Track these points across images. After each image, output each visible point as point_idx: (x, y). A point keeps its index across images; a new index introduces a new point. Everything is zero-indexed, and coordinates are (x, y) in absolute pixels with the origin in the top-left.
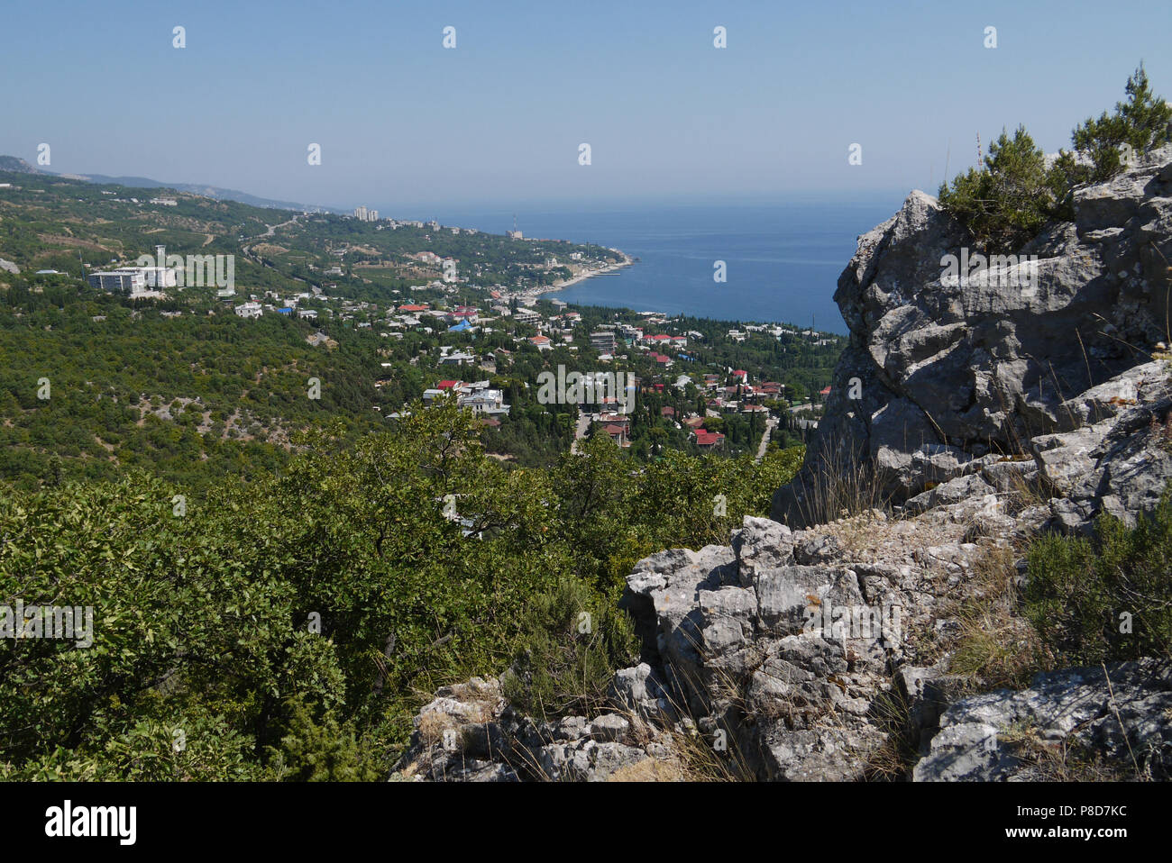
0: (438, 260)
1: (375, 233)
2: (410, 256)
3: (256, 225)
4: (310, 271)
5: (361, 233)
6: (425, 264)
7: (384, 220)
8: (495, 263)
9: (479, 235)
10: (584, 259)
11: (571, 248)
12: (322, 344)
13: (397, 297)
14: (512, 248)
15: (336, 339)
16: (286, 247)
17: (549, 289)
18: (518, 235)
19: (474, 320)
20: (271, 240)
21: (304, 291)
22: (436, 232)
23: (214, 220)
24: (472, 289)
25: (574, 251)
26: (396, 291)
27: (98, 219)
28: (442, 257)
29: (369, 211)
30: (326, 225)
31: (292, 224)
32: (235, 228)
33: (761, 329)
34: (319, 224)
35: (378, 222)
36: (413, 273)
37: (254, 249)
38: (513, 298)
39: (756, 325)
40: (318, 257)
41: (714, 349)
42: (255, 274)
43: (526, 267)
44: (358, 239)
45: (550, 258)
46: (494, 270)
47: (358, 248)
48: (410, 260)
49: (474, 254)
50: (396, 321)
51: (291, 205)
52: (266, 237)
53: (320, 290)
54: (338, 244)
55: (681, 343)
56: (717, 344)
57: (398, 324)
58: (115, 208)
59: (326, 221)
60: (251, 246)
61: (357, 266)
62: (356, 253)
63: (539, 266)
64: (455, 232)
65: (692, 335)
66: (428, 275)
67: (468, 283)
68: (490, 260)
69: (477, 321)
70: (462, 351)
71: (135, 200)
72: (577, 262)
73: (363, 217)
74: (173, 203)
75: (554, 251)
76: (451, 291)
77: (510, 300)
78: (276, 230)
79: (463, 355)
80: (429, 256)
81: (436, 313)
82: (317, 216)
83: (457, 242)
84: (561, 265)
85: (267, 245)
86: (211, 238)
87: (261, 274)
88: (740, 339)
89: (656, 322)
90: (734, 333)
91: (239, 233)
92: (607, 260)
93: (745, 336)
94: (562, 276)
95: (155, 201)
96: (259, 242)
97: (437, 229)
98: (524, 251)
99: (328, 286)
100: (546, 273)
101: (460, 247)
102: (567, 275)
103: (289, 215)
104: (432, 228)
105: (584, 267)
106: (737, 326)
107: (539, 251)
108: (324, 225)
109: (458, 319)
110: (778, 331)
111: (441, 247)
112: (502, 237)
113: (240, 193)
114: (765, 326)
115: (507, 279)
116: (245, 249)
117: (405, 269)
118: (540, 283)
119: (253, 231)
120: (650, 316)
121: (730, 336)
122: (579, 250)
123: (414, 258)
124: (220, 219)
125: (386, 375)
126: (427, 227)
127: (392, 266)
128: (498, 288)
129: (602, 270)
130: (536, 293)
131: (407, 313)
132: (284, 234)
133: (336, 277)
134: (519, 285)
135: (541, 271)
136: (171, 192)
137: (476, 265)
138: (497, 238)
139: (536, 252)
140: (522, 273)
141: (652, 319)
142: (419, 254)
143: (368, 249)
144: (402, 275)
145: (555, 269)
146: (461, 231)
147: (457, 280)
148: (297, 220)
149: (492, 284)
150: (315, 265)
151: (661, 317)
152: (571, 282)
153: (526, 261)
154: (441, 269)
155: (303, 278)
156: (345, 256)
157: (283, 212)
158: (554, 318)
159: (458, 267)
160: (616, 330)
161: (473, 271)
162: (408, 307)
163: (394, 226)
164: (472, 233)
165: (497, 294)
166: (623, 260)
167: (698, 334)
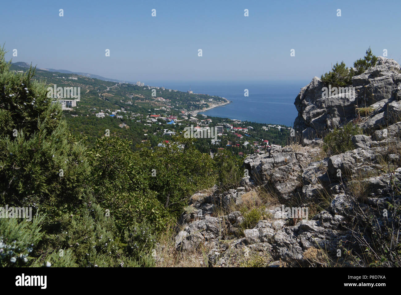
0: (164, 100)
1: (143, 90)
3: (103, 87)
4: (121, 102)
5: (138, 90)
6: (159, 101)
8: (183, 101)
9: (178, 92)
10: (213, 101)
11: (209, 97)
12: (124, 127)
13: (150, 112)
14: (189, 97)
15: (129, 126)
16: (113, 94)
17: (201, 111)
18: (191, 92)
19: (175, 121)
20: (108, 92)
21: (119, 109)
22: (163, 91)
23: (89, 85)
24: (175, 110)
25: (210, 98)
26: (150, 110)
28: (165, 99)
29: (141, 83)
30: (127, 87)
31: (115, 87)
32: (96, 88)
33: (273, 126)
34: (124, 87)
35: (144, 87)
36: (155, 104)
37: (102, 95)
38: (189, 113)
39: (272, 125)
40: (123, 98)
41: (257, 133)
42: (103, 103)
43: (193, 103)
44: (137, 92)
45: (202, 100)
46: (183, 104)
47: (137, 95)
48: (155, 100)
49: (176, 98)
50: (149, 120)
51: (115, 80)
52: (106, 91)
53: (124, 109)
54: (131, 94)
55: (246, 130)
56: (258, 131)
57: (150, 121)
58: (57, 80)
59: (126, 86)
60: (101, 94)
61: (137, 101)
62: (136, 97)
63: (198, 103)
64: (170, 91)
65: (250, 128)
66: (160, 105)
67: (174, 108)
68: (181, 100)
69: (177, 121)
70: (171, 131)
71: (64, 78)
72: (211, 102)
73: (139, 84)
74: (76, 79)
76: (168, 110)
77: (188, 114)
78: (110, 89)
79: (172, 132)
80: (161, 99)
81: (163, 118)
82: (124, 84)
83: (171, 94)
84: (205, 103)
85: (107, 94)
86: (88, 91)
87: (105, 103)
88: (266, 130)
89: (238, 123)
90: (264, 128)
91: (97, 89)
92: (221, 102)
93: (268, 129)
94: (205, 107)
95: (70, 78)
96: (104, 93)
97: (164, 89)
98: (193, 98)
99: (127, 108)
101: (171, 96)
102: (207, 106)
103: (114, 84)
104: (162, 89)
105: (213, 104)
106: (265, 125)
108: (126, 87)
109: (170, 120)
110: (280, 127)
111: (165, 96)
112: (186, 93)
113: (99, 76)
114: (275, 125)
115: (187, 107)
116: (100, 95)
117: (153, 103)
118: (198, 109)
119: (102, 89)
120: (235, 121)
121: (263, 129)
122: (212, 98)
123: (156, 99)
124: (91, 85)
125: (145, 138)
128: (184, 110)
129: (220, 105)
130: (197, 112)
131: (153, 118)
132: (113, 90)
133: (129, 105)
134: (191, 109)
135: (199, 105)
136: (76, 75)
137: (177, 102)
138: (184, 93)
139: (197, 98)
140: (192, 105)
141: (236, 122)
142: (158, 98)
143: (140, 96)
144: (152, 105)
145: (203, 104)
146: (172, 90)
147: (170, 107)
148: (117, 85)
149: (182, 109)
150: (123, 101)
151: (239, 121)
152: (209, 109)
153: (194, 101)
154: (165, 103)
155: (118, 105)
156: (133, 98)
157: (113, 82)
158: (203, 121)
159: (171, 102)
160: (224, 125)
161: (175, 104)
162: (154, 116)
163: (149, 88)
164: (176, 91)
165: (183, 112)
166: (227, 102)
167: (252, 127)
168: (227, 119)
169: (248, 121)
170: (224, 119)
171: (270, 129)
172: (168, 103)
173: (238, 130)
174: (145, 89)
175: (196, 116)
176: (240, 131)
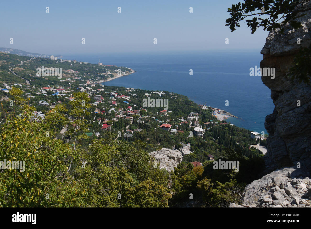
0: (74, 72)
1: (55, 64)
3: (18, 61)
6: (69, 73)
7: (60, 59)
8: (91, 72)
9: (88, 64)
11: (116, 68)
14: (97, 68)
16: (24, 68)
17: (106, 80)
18: (101, 64)
19: (64, 92)
22: (75, 63)
23: (3, 60)
26: (52, 82)
29: (54, 56)
30: (41, 61)
31: (29, 61)
32: (10, 62)
34: (38, 61)
35: (57, 60)
41: (138, 100)
43: (100, 74)
45: (108, 71)
46: (90, 75)
49: (85, 70)
52: (20, 65)
55: (128, 98)
56: (139, 98)
60: (12, 68)
64: (81, 63)
65: (134, 95)
66: (68, 77)
67: (80, 79)
68: (89, 72)
69: (65, 92)
70: (46, 102)
72: (117, 72)
73: (52, 58)
75: (111, 69)
80: (71, 71)
82: (38, 58)
83: (80, 66)
84: (111, 73)
85: (18, 68)
86: (0, 66)
88: (148, 96)
90: (147, 94)
92: (126, 72)
93: (150, 95)
94: (111, 77)
97: (75, 62)
98: (101, 69)
100: (106, 76)
101: (80, 68)
102: (112, 76)
103: (29, 58)
105: (118, 74)
106: (149, 92)
107: (105, 69)
108: (40, 61)
110: (160, 94)
111: (75, 68)
115: (93, 78)
116: (10, 69)
119: (16, 63)
124: (6, 60)
126: (72, 62)
129: (124, 75)
130: (101, 82)
131: (44, 90)
132: (26, 64)
134: (97, 79)
135: (105, 75)
137: (85, 73)
138: (94, 65)
140: (99, 76)
141: (128, 90)
142: (68, 70)
145: (109, 75)
146: (83, 63)
147: (77, 78)
148: (31, 60)
149: (88, 79)
150: (31, 74)
151: (131, 90)
152: (113, 79)
154: (73, 75)
155: (25, 78)
157: (28, 57)
158: (94, 90)
159: (79, 74)
160: (110, 94)
161: (83, 75)
162: (46, 88)
163: (62, 61)
164: (86, 63)
165: (89, 82)
166: (131, 72)
167: (135, 95)
168: (122, 87)
169: (139, 89)
170: (120, 88)
171: (152, 95)
172: (77, 74)
173: (121, 98)
174: (57, 62)
175: (94, 86)
176: (123, 98)
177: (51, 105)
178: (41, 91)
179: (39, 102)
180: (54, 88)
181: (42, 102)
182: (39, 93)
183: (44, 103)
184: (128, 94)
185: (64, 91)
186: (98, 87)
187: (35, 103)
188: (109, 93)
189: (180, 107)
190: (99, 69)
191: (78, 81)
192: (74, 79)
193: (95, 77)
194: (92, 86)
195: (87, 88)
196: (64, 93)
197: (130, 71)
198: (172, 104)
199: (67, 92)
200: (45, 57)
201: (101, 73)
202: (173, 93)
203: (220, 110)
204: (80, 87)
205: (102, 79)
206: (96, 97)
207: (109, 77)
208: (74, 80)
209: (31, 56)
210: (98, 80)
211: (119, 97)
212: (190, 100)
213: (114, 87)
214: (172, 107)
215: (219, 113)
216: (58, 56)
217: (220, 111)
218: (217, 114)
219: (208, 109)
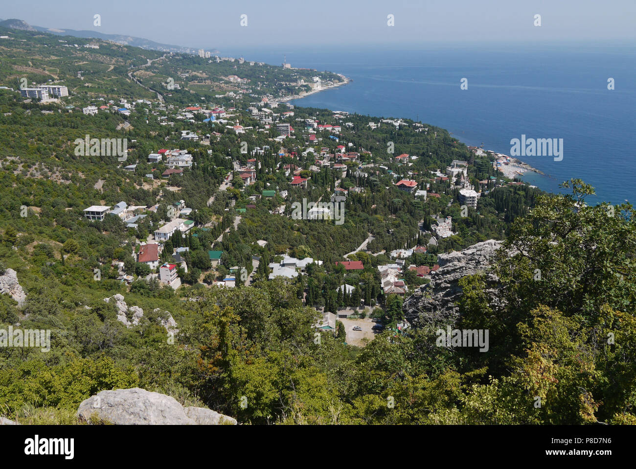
0: (239, 80)
1: (207, 65)
2: (224, 78)
3: (142, 59)
5: (199, 64)
6: (231, 83)
7: (214, 57)
8: (270, 81)
9: (265, 66)
10: (320, 80)
11: (314, 74)
12: (123, 129)
14: (281, 74)
16: (154, 72)
17: (296, 97)
18: (288, 66)
19: (223, 116)
20: (147, 69)
22: (241, 64)
23: (118, 57)
24: (250, 97)
25: (315, 76)
26: (202, 98)
27: (51, 56)
28: (241, 78)
29: (205, 51)
31: (162, 59)
32: (129, 62)
33: (391, 122)
34: (177, 59)
35: (211, 58)
36: (220, 88)
37: (135, 74)
39: (391, 120)
41: (356, 134)
43: (286, 84)
44: (197, 68)
45: (300, 78)
46: (268, 85)
47: (196, 73)
48: (222, 80)
49: (259, 77)
52: (146, 67)
54: (185, 71)
55: (338, 130)
56: (358, 130)
58: (64, 50)
59: (181, 58)
60: (134, 72)
61: (191, 83)
62: (193, 76)
63: (293, 84)
64: (251, 64)
65: (348, 125)
66: (229, 89)
67: (251, 93)
68: (267, 80)
69: (225, 116)
70: (194, 133)
71: (76, 46)
72: (316, 82)
73: (202, 54)
74: (97, 47)
75: (305, 75)
78: (152, 63)
79: (193, 136)
80: (234, 78)
82: (177, 54)
83: (251, 70)
85: (144, 71)
86: (112, 67)
88: (374, 128)
90: (372, 125)
91: (130, 64)
92: (334, 81)
93: (377, 126)
94: (305, 90)
95: (87, 46)
96: (139, 70)
97: (241, 62)
98: (289, 76)
99: (168, 95)
100: (297, 88)
101: (251, 73)
102: (308, 89)
103: (161, 54)
104: (239, 62)
106: (376, 120)
107: (296, 75)
108: (180, 60)
109: (214, 115)
110: (397, 124)
111: (241, 73)
112: (278, 67)
114: (395, 120)
115: (274, 91)
116: (130, 74)
117: (217, 86)
118: (293, 93)
119: (139, 63)
121: (368, 126)
122: (319, 75)
123: (226, 79)
124: (122, 57)
126: (237, 61)
127: (210, 84)
128: (268, 96)
129: (330, 87)
130: (288, 99)
131: (190, 111)
132: (156, 65)
133: (176, 90)
134: (280, 94)
135: (294, 87)
136: (99, 40)
137: (259, 83)
138: (275, 67)
139: (294, 76)
140: (284, 88)
141: (337, 115)
142: (229, 76)
143: (201, 74)
144: (215, 89)
145: (302, 86)
146: (255, 64)
147: (245, 91)
148: (165, 57)
149: (265, 94)
151: (342, 114)
152: (310, 93)
153: (287, 81)
154: (238, 85)
155: (155, 91)
156: (187, 78)
157: (159, 52)
158: (276, 115)
159: (249, 84)
160: (304, 122)
161: (256, 86)
162: (191, 108)
163: (218, 60)
164: (261, 65)
165: (265, 100)
166: (343, 81)
167: (351, 124)
168: (326, 110)
169: (357, 114)
170: (322, 111)
171: (381, 126)
172: (245, 84)
173: (325, 129)
174: (210, 61)
175: (276, 106)
176: (328, 130)
177: (202, 140)
178: (184, 113)
179: (182, 133)
180: (207, 109)
181: (188, 134)
182: (181, 117)
183: (190, 136)
184: (336, 123)
185: (223, 114)
186: (282, 108)
187: (175, 134)
188: (303, 120)
189: (433, 150)
190: (284, 75)
191: (247, 97)
192: (241, 93)
193: (277, 90)
194: (272, 107)
195: (263, 109)
196: (225, 119)
197: (340, 80)
198: (418, 143)
199: (228, 116)
200: (188, 52)
201: (288, 83)
202: (420, 123)
203: (509, 158)
204: (251, 108)
205: (290, 94)
206: (280, 126)
207: (302, 90)
208: (241, 95)
209: (165, 50)
210: (282, 96)
211: (321, 128)
212: (452, 136)
213: (311, 108)
214: (417, 149)
215: (506, 164)
216: (211, 51)
217: (509, 160)
218: (503, 165)
219: (486, 155)
